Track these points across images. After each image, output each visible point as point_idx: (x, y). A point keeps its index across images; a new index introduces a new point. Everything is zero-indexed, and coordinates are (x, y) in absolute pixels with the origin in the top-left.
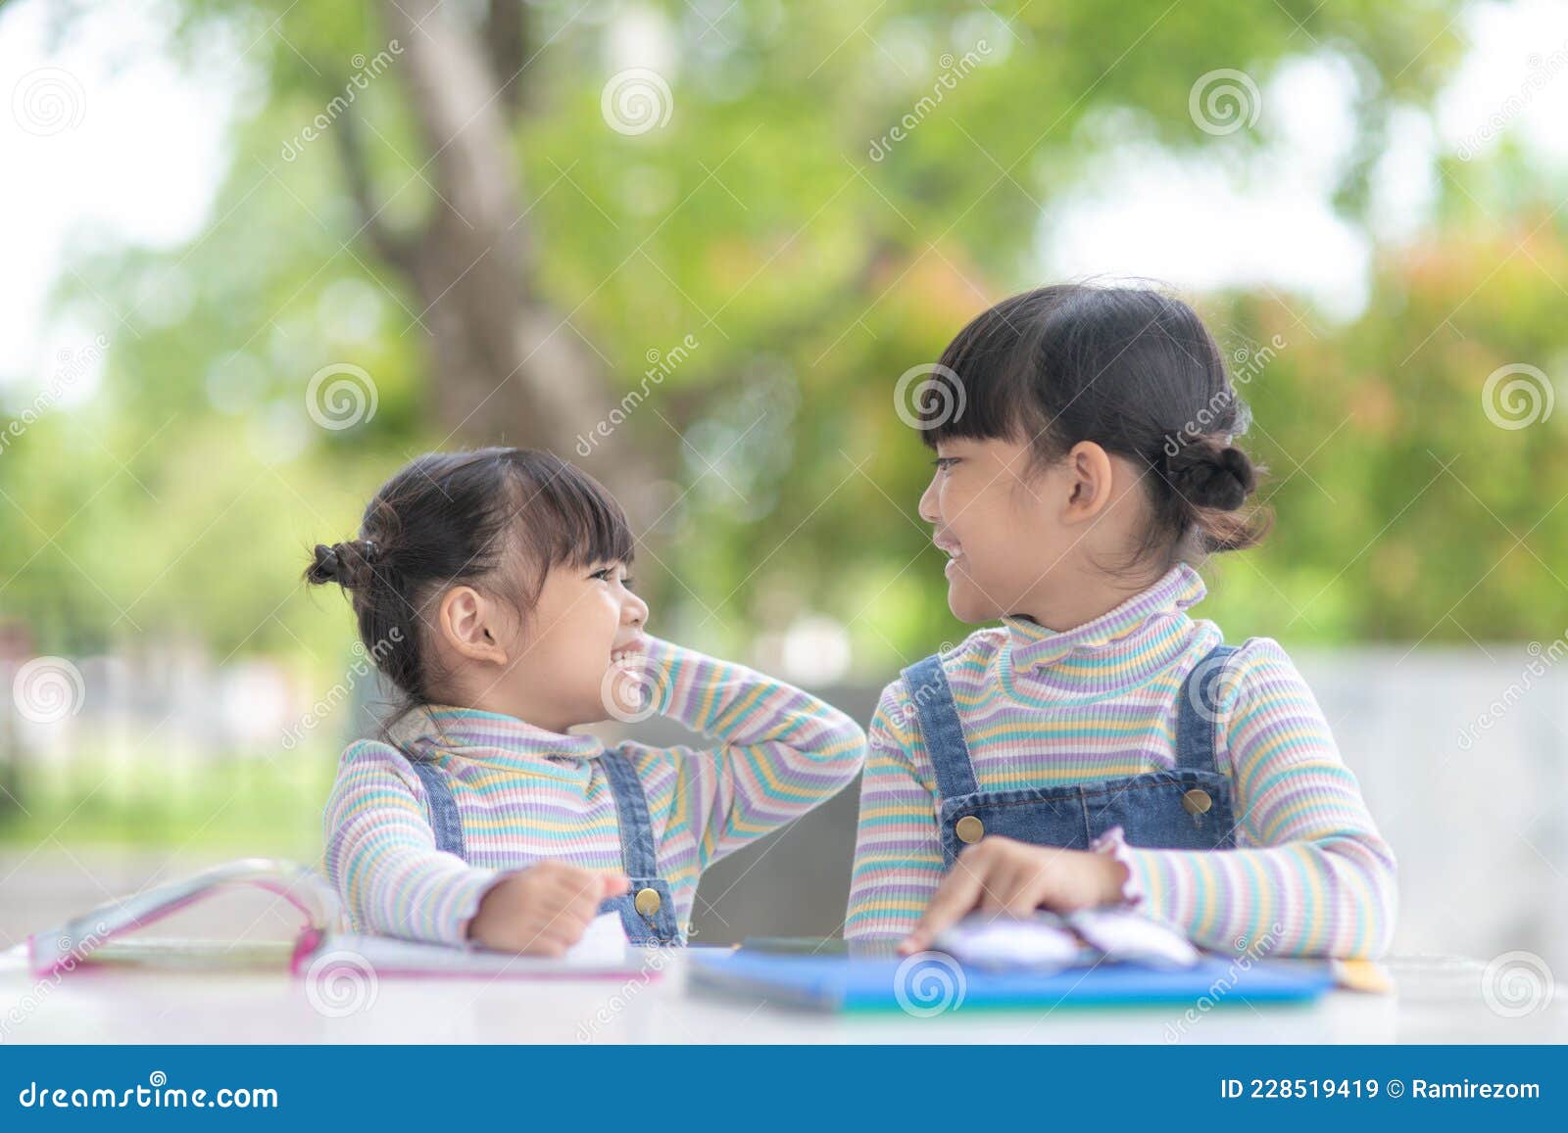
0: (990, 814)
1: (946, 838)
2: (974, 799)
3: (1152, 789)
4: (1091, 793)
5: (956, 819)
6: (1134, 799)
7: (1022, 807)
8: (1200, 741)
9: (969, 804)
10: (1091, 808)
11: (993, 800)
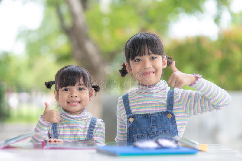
0: (135, 117)
1: (127, 121)
2: (133, 115)
3: (162, 114)
4: (152, 114)
5: (130, 118)
6: (159, 116)
7: (141, 117)
8: (171, 107)
9: (132, 116)
10: (152, 117)
11: (136, 115)
